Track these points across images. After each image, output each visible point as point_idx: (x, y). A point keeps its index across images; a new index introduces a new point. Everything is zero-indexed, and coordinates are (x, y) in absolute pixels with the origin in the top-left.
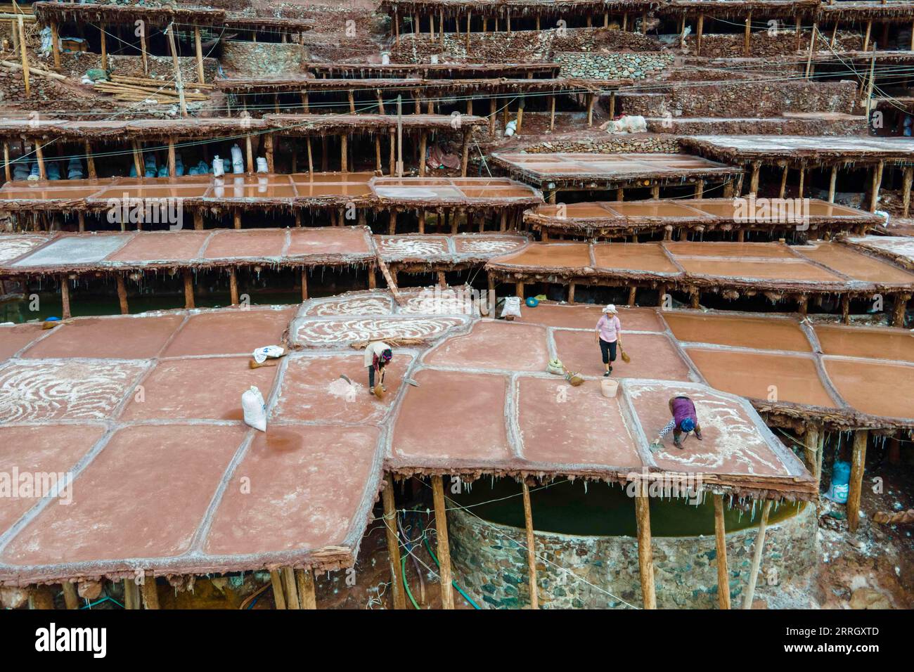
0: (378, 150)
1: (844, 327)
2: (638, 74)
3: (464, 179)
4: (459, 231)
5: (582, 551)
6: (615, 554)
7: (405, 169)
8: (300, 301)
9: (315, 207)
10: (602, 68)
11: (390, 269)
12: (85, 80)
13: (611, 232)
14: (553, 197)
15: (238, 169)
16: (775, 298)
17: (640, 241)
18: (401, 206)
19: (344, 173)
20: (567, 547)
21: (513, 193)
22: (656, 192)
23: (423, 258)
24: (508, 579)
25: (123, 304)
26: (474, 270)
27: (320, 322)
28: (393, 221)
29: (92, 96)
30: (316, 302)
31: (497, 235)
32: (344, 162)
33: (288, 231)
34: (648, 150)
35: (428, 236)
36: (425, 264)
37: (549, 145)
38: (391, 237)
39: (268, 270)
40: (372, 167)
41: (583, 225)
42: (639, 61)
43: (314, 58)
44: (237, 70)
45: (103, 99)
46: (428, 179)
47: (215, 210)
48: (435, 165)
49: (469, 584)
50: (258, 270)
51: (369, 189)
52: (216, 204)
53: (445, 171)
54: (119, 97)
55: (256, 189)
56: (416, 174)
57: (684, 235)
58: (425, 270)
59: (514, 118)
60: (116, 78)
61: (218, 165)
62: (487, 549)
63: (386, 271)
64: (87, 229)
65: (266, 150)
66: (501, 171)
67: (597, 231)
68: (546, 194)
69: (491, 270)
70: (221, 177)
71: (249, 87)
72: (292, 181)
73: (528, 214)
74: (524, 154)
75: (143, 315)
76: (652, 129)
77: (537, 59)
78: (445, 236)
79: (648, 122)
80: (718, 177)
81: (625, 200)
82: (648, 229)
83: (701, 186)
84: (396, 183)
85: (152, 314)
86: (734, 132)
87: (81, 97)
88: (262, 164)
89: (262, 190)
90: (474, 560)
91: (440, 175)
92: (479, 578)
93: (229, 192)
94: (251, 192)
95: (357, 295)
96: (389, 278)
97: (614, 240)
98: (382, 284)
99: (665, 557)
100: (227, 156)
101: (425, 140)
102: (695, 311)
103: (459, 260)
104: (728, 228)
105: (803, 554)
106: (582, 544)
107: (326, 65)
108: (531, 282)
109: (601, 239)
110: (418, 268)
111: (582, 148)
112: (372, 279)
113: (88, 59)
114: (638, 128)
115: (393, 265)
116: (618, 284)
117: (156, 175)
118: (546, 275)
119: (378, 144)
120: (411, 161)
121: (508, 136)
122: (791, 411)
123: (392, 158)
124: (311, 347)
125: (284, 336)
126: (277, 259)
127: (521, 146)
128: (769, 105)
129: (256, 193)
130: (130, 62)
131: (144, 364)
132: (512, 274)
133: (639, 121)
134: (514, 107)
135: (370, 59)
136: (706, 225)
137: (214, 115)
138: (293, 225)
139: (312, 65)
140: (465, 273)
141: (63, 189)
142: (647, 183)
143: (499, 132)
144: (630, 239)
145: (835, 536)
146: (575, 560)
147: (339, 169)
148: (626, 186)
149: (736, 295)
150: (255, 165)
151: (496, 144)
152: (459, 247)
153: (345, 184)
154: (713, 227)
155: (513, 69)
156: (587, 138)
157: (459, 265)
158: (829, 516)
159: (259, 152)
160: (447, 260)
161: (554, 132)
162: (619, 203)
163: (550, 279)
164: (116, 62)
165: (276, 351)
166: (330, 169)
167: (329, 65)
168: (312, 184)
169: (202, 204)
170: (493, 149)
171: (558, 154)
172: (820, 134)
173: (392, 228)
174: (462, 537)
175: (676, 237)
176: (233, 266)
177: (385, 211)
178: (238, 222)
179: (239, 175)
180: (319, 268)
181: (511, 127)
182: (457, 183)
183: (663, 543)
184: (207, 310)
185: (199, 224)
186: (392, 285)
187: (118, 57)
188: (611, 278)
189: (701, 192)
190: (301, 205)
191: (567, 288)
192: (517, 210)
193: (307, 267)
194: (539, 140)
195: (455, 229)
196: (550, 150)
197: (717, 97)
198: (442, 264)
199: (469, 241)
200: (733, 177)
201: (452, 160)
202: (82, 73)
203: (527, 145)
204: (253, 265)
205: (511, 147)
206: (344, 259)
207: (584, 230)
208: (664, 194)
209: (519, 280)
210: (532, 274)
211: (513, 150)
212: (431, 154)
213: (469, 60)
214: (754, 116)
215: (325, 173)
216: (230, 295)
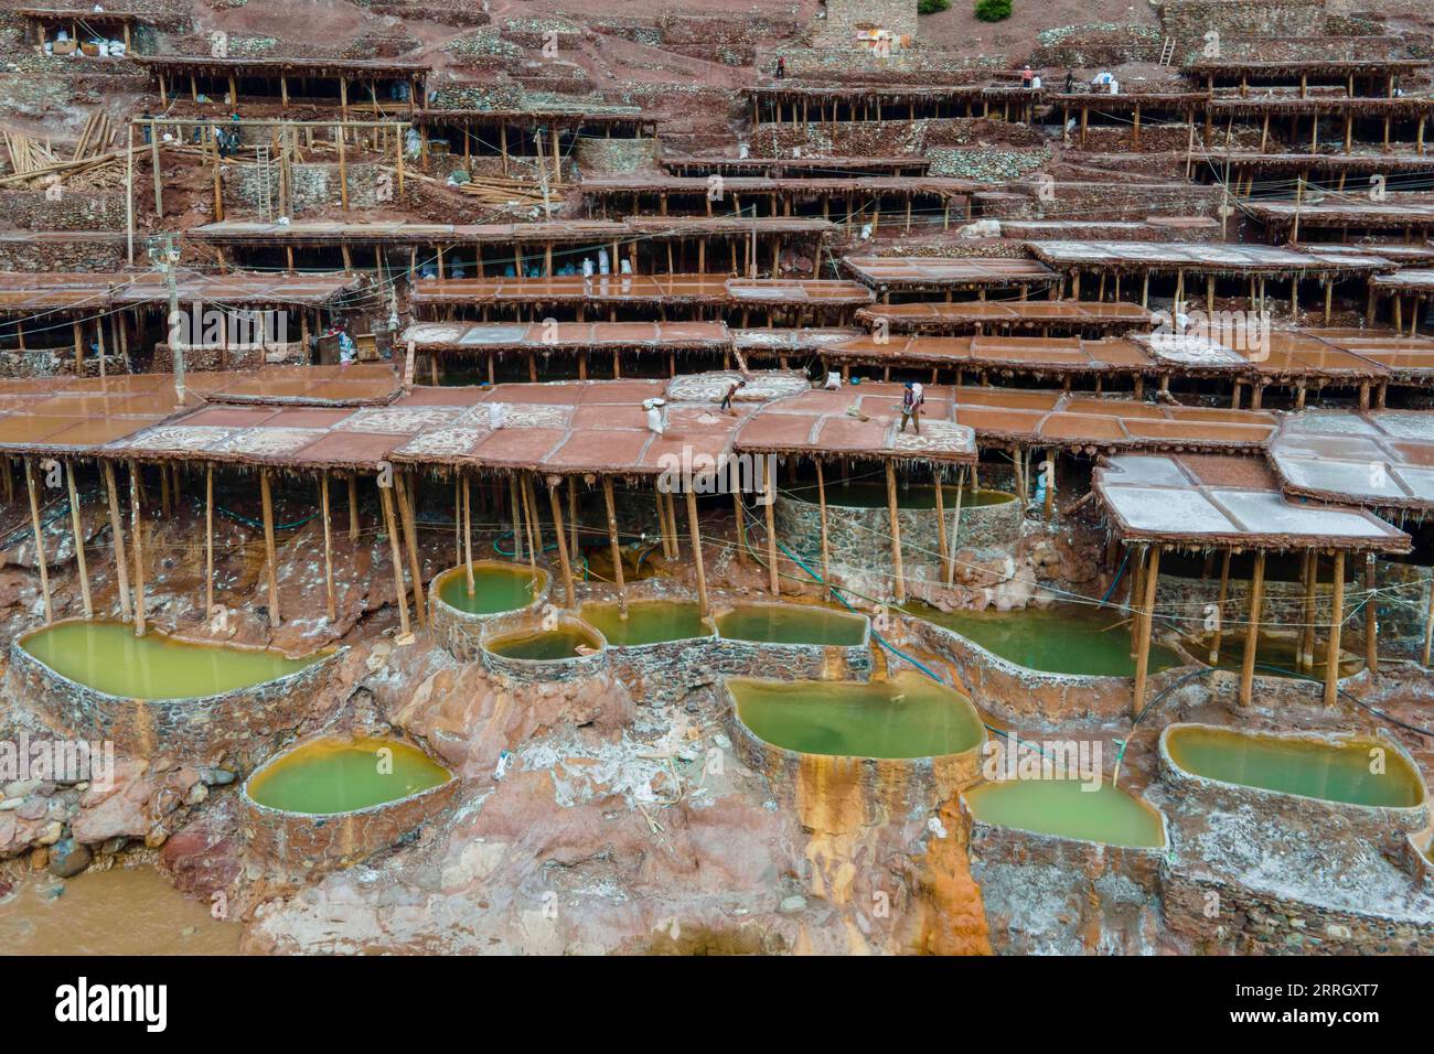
0: (734, 253)
1: (1098, 400)
2: (1011, 171)
3: (816, 281)
4: (803, 326)
5: (858, 518)
6: (878, 519)
7: (759, 272)
8: (669, 377)
9: (679, 305)
10: (974, 165)
11: (742, 354)
12: (451, 182)
13: (929, 328)
14: (886, 298)
15: (604, 270)
16: (1039, 376)
17: (956, 336)
18: (752, 304)
19: (702, 275)
20: (848, 515)
21: (851, 294)
22: (982, 295)
23: (769, 345)
24: (811, 538)
25: (533, 377)
26: (811, 357)
27: (687, 389)
28: (746, 318)
29: (458, 198)
30: (681, 378)
31: (835, 330)
32: (702, 264)
33: (656, 324)
34: (995, 255)
35: (775, 330)
36: (770, 350)
37: (899, 249)
38: (743, 331)
39: (645, 351)
40: (728, 269)
41: (904, 321)
42: (1012, 158)
43: (668, 151)
44: (591, 167)
45: (471, 201)
46: (781, 281)
47: (596, 306)
48: (788, 268)
49: (788, 545)
50: (638, 351)
51: (724, 289)
52: (598, 301)
53: (797, 274)
54: (483, 199)
55: (620, 289)
56: (770, 276)
57: (994, 332)
58: (770, 355)
59: (870, 220)
60: (479, 180)
61: (588, 266)
62: (799, 520)
63: (738, 354)
64: (489, 320)
65: (630, 253)
66: (848, 273)
67: (917, 326)
68: (880, 295)
69: (822, 354)
70: (590, 278)
71: (611, 191)
72: (654, 281)
73: (861, 312)
74: (874, 258)
75: (552, 383)
76: (1004, 234)
77: (906, 153)
78: (789, 330)
79: (1002, 226)
80: (1040, 282)
81: (953, 301)
82: (962, 325)
83: (1025, 290)
84: (750, 284)
85: (558, 383)
86: (1085, 238)
87: (451, 198)
88: (626, 267)
89: (625, 290)
90: (791, 528)
91: (793, 278)
92: (793, 540)
93: (597, 291)
94: (616, 292)
95: (715, 374)
96: (740, 360)
97: (933, 335)
98: (735, 366)
99: (910, 522)
100: (595, 259)
101: (778, 244)
102: (984, 388)
103: (797, 348)
104: (1030, 325)
105: (1008, 530)
106: (858, 512)
107: (681, 160)
108: (855, 365)
109: (921, 334)
110: (764, 354)
111: (931, 253)
112: (727, 362)
113: (452, 161)
114: (992, 232)
115: (744, 350)
116: (923, 366)
117: (528, 275)
118: (866, 358)
119: (733, 247)
120: (765, 263)
121: (863, 240)
122: (1000, 435)
123: (747, 261)
124: (682, 400)
125: (663, 394)
126: (653, 342)
127: (874, 249)
128: (1133, 209)
129: (621, 293)
130: (490, 163)
131: (569, 408)
132: (839, 357)
133: (995, 225)
134: (870, 210)
135: (728, 150)
136: (1011, 323)
137: (573, 217)
138: (659, 320)
139: (667, 161)
140: (804, 359)
141: (464, 286)
142: (971, 287)
143: (855, 235)
144: (947, 334)
145: (1035, 523)
146: (853, 523)
147: (697, 271)
148: (951, 288)
149: (1011, 374)
150: (620, 266)
151: (850, 247)
152: (800, 338)
153: (702, 284)
154: (1017, 325)
155: (878, 166)
156: (937, 242)
157: (798, 351)
158: (1032, 510)
159: (624, 254)
160: (788, 347)
161: (910, 235)
162: (947, 305)
163: (869, 362)
164: (478, 163)
165: (661, 402)
166: (689, 270)
167: (686, 160)
168: (671, 284)
169: (587, 300)
170: (847, 252)
171: (907, 259)
172: (1169, 241)
173: (745, 323)
174: (783, 514)
175: (987, 333)
176: (619, 348)
177: (739, 308)
178: (613, 316)
179: (604, 276)
180: (685, 350)
181: (867, 230)
182: (805, 286)
183: (908, 512)
184: (599, 381)
185: (581, 317)
186: (743, 366)
187: (480, 158)
188: (918, 361)
189: (1025, 295)
190: (668, 302)
191: (883, 371)
192: (852, 307)
193: (676, 350)
194: (891, 244)
195: (799, 325)
196: (900, 255)
197: (1079, 201)
198: (784, 351)
199: (810, 334)
200: (1053, 282)
201: (805, 264)
202: (447, 174)
203: (880, 249)
204: (634, 347)
205: (864, 250)
206: (705, 344)
207: (906, 325)
208: (989, 297)
209: (845, 362)
210: (855, 358)
211: (866, 254)
212: (785, 257)
213: (835, 153)
214: (1119, 220)
215: (683, 275)
216: (613, 371)
